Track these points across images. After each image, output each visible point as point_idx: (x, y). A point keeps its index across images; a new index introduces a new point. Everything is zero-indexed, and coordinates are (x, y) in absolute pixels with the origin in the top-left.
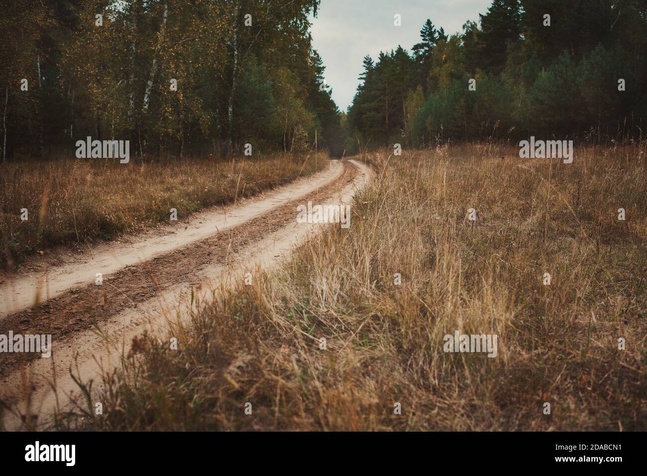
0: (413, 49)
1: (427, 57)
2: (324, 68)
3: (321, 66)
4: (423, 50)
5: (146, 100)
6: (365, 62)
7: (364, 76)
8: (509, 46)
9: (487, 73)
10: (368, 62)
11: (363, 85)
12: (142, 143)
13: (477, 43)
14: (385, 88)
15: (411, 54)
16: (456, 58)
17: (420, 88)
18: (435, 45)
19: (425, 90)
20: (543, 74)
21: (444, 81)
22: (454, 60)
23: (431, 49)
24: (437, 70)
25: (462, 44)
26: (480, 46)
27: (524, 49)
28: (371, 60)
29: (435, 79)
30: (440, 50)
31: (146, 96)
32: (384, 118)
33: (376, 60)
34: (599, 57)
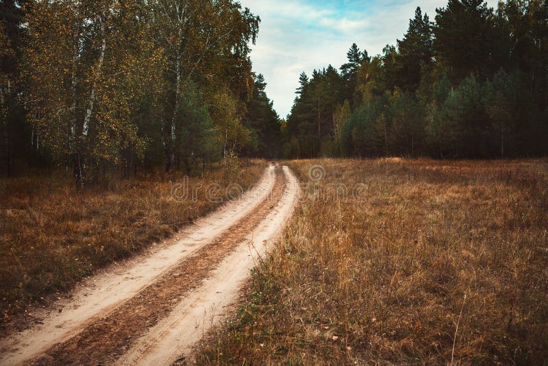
0: (341, 68)
1: (353, 75)
2: (265, 84)
3: (263, 83)
4: (349, 69)
5: (85, 127)
6: (300, 79)
7: (300, 90)
8: (422, 68)
9: (404, 90)
10: (303, 78)
11: (299, 98)
12: (82, 167)
13: (396, 64)
14: (318, 102)
15: (339, 72)
16: (378, 76)
17: (347, 102)
18: (360, 65)
19: (351, 104)
20: (453, 93)
21: (367, 97)
22: (376, 78)
23: (356, 68)
24: (361, 86)
25: (382, 64)
26: (398, 67)
27: (435, 70)
28: (306, 77)
29: (360, 94)
30: (364, 70)
31: (86, 123)
32: (317, 127)
33: (310, 77)
34: (500, 79)
